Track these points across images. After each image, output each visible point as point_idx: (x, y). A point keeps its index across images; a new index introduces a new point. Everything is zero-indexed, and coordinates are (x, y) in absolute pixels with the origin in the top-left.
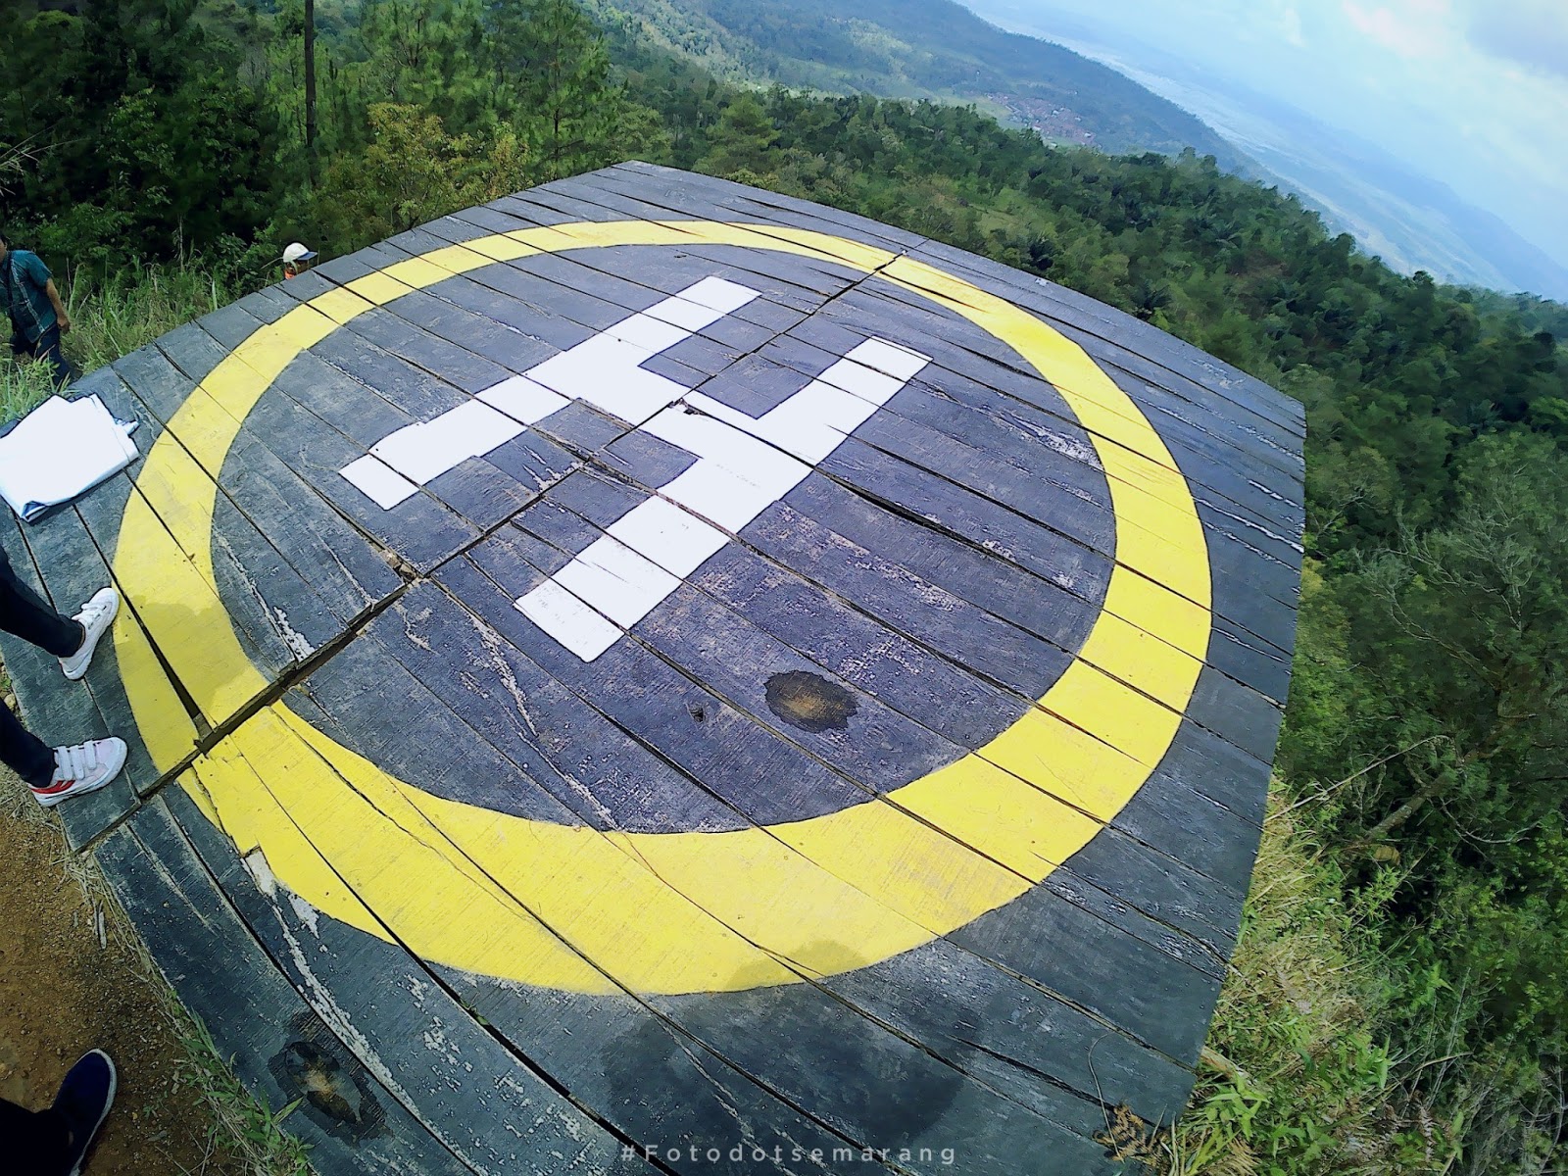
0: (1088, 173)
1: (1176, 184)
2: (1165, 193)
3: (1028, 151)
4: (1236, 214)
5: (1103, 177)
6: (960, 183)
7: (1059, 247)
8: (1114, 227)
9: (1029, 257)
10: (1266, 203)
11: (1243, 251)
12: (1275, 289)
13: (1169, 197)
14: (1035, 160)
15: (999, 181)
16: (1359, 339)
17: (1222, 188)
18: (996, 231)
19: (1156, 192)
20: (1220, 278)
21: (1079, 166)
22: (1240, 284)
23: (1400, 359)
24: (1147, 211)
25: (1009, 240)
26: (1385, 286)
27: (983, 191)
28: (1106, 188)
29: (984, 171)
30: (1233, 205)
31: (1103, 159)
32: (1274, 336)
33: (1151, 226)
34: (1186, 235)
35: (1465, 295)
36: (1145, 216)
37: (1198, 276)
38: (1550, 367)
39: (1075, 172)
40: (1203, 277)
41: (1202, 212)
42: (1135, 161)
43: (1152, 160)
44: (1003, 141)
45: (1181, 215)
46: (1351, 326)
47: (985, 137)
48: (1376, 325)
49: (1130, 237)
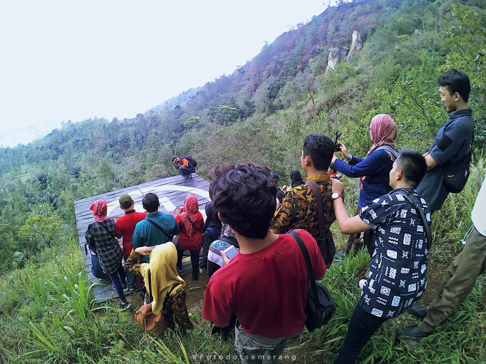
0: (41, 147)
1: (65, 134)
2: (63, 139)
3: (21, 151)
4: (84, 132)
5: (45, 145)
6: (9, 172)
7: (46, 173)
8: (55, 158)
9: (39, 182)
10: (89, 124)
11: (91, 140)
12: (104, 145)
13: (64, 140)
14: (25, 152)
15: (19, 165)
16: (132, 142)
17: (77, 127)
18: (27, 180)
19: (61, 141)
20: (89, 152)
21: (37, 146)
22: (95, 150)
23: (145, 138)
24: (61, 147)
25: (32, 180)
26: (131, 124)
27: (17, 171)
28: (47, 148)
29: (14, 164)
30: (81, 130)
31: (41, 140)
32: (111, 157)
33: (64, 151)
34: (74, 147)
35: (152, 112)
36: (61, 149)
37: (84, 156)
38: (183, 112)
39: (37, 149)
40: (85, 155)
41: (75, 138)
42: (50, 135)
43: (55, 131)
44: (14, 152)
45: (70, 142)
46: (128, 140)
47: (9, 154)
48: (134, 135)
49: (61, 158)
